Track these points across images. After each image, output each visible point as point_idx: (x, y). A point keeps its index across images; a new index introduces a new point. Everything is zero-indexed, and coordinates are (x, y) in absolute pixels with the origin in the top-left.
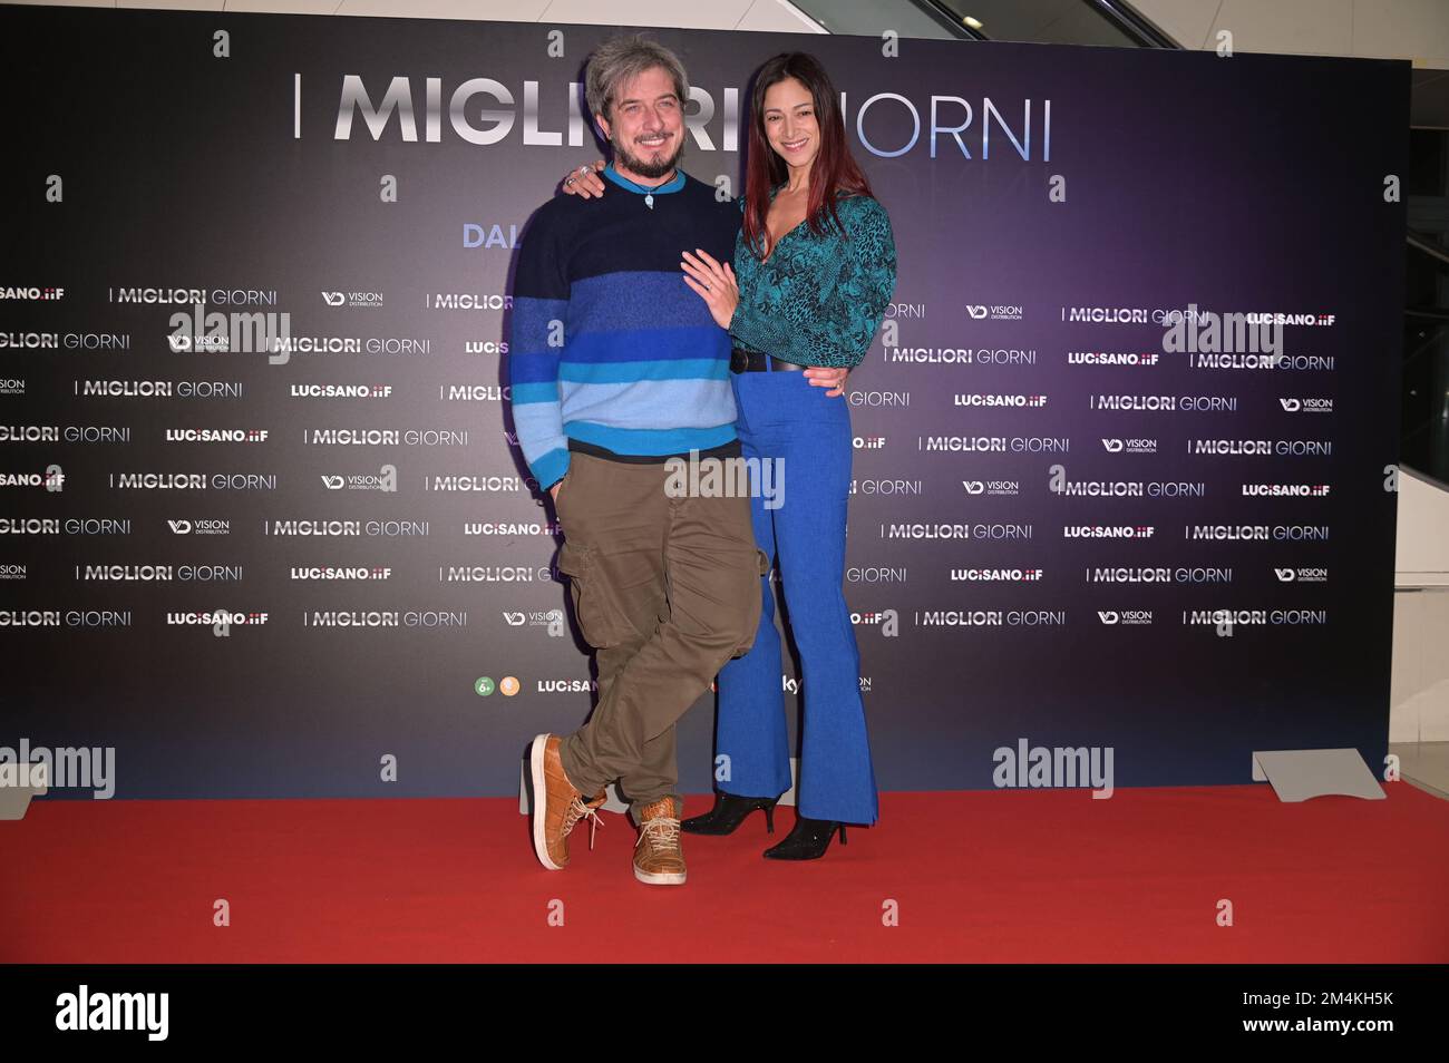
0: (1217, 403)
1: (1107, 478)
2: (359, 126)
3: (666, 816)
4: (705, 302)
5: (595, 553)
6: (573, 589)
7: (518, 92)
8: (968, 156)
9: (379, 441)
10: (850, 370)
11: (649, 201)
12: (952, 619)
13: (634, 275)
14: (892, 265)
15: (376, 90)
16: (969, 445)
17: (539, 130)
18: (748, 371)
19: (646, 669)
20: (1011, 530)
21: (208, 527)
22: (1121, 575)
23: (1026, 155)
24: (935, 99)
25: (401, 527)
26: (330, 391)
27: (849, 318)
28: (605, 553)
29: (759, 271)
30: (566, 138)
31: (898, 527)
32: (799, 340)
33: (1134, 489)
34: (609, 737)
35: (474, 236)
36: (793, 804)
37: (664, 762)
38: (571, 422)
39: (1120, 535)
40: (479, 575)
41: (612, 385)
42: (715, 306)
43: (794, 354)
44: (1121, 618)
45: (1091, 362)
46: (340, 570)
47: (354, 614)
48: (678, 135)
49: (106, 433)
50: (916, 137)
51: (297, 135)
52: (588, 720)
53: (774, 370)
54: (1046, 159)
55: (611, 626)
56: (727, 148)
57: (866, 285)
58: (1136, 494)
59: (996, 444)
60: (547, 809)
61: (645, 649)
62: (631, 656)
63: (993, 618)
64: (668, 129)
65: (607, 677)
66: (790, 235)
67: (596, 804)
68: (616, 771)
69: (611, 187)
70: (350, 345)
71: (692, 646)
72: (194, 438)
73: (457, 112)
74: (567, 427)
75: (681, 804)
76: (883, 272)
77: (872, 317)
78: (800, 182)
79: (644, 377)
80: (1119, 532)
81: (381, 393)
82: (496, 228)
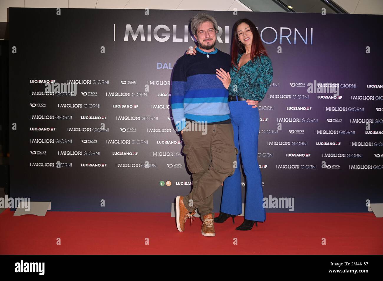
0: (358, 109)
1: (328, 129)
2: (130, 38)
3: (210, 218)
4: (222, 82)
5: (192, 148)
6: (186, 158)
7: (171, 28)
8: (290, 43)
9: (135, 119)
10: (259, 101)
11: (208, 56)
12: (286, 167)
13: (203, 75)
14: (272, 74)
15: (135, 28)
16: (291, 120)
17: (177, 38)
18: (232, 101)
19: (206, 179)
20: (302, 143)
21: (91, 141)
22: (332, 155)
23: (306, 43)
24: (281, 28)
25: (141, 142)
26: (123, 106)
27: (260, 88)
28: (195, 148)
29: (236, 75)
30: (184, 40)
31: (271, 142)
32: (246, 93)
33: (335, 132)
34: (196, 197)
35: (160, 66)
36: (243, 216)
37: (210, 204)
38: (186, 114)
39: (332, 145)
40: (161, 154)
41: (197, 104)
42: (224, 83)
43: (245, 96)
44: (332, 167)
45: (324, 98)
46: (125, 153)
47: (128, 164)
48: (214, 39)
49: (66, 117)
50: (276, 38)
51: (114, 40)
52: (191, 192)
53: (238, 100)
54: (312, 44)
55: (196, 167)
56: (226, 42)
57: (265, 79)
58: (336, 134)
59: (298, 120)
60: (180, 215)
61: (205, 174)
62: (202, 175)
63: (297, 167)
64: (211, 37)
65: (195, 180)
66: (244, 65)
67: (193, 214)
68: (198, 205)
69: (198, 53)
70: (128, 94)
71: (218, 173)
72: (88, 118)
73: (155, 33)
74: (186, 115)
75: (214, 215)
76: (269, 76)
77: (266, 88)
78: (248, 51)
79: (205, 102)
80: (331, 144)
81: (136, 107)
82: (165, 64)
